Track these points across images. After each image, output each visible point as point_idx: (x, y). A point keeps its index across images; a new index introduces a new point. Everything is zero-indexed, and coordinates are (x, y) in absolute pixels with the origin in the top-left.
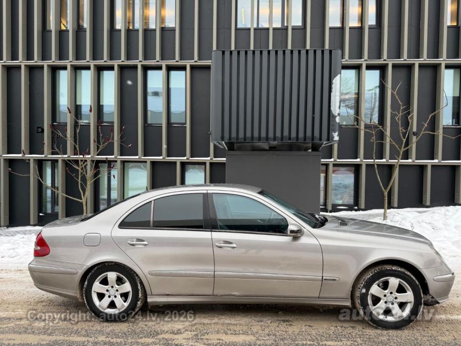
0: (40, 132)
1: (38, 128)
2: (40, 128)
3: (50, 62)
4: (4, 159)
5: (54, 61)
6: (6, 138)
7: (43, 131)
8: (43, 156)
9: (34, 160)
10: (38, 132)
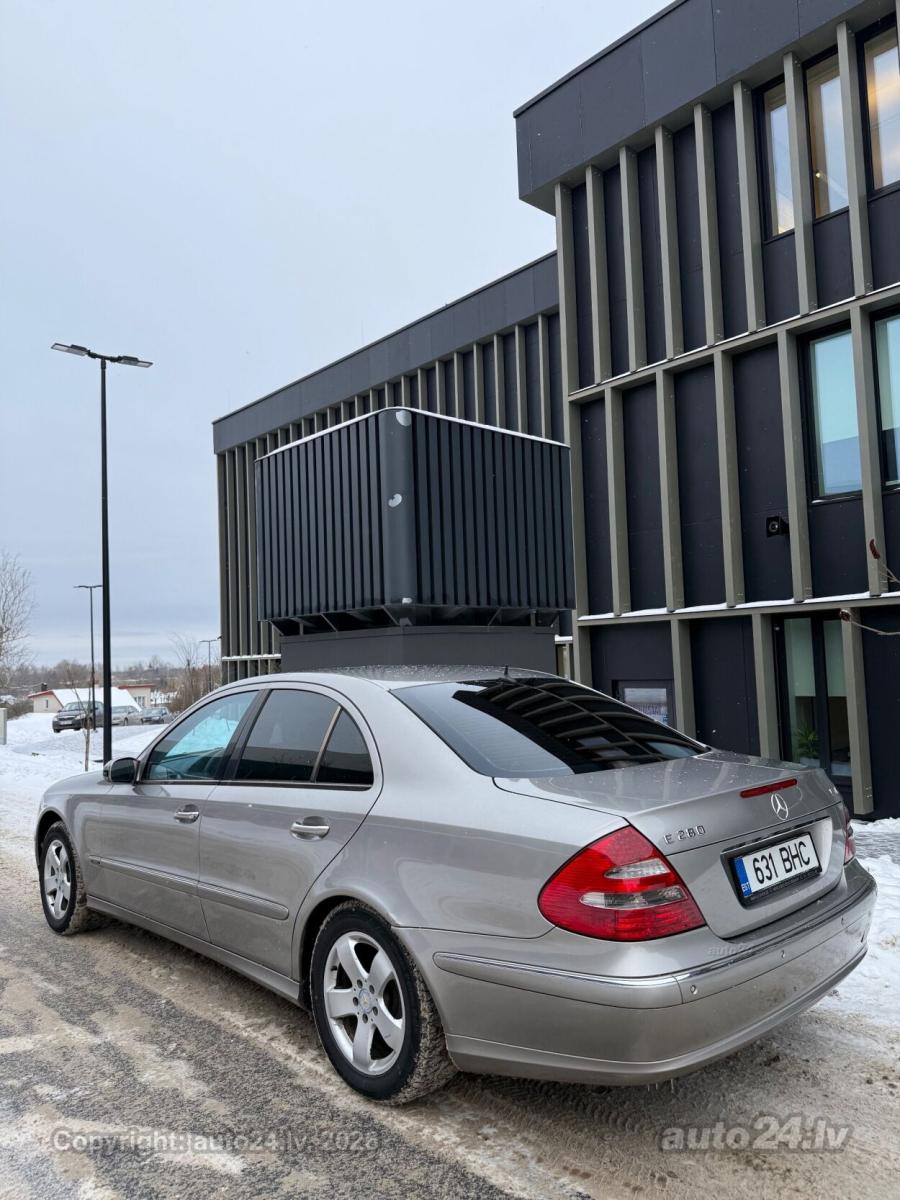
0: (777, 533)
1: (770, 520)
2: (776, 519)
3: (794, 321)
4: (681, 621)
5: (806, 312)
6: (680, 565)
7: (785, 529)
8: (791, 602)
9: (763, 616)
10: (770, 534)
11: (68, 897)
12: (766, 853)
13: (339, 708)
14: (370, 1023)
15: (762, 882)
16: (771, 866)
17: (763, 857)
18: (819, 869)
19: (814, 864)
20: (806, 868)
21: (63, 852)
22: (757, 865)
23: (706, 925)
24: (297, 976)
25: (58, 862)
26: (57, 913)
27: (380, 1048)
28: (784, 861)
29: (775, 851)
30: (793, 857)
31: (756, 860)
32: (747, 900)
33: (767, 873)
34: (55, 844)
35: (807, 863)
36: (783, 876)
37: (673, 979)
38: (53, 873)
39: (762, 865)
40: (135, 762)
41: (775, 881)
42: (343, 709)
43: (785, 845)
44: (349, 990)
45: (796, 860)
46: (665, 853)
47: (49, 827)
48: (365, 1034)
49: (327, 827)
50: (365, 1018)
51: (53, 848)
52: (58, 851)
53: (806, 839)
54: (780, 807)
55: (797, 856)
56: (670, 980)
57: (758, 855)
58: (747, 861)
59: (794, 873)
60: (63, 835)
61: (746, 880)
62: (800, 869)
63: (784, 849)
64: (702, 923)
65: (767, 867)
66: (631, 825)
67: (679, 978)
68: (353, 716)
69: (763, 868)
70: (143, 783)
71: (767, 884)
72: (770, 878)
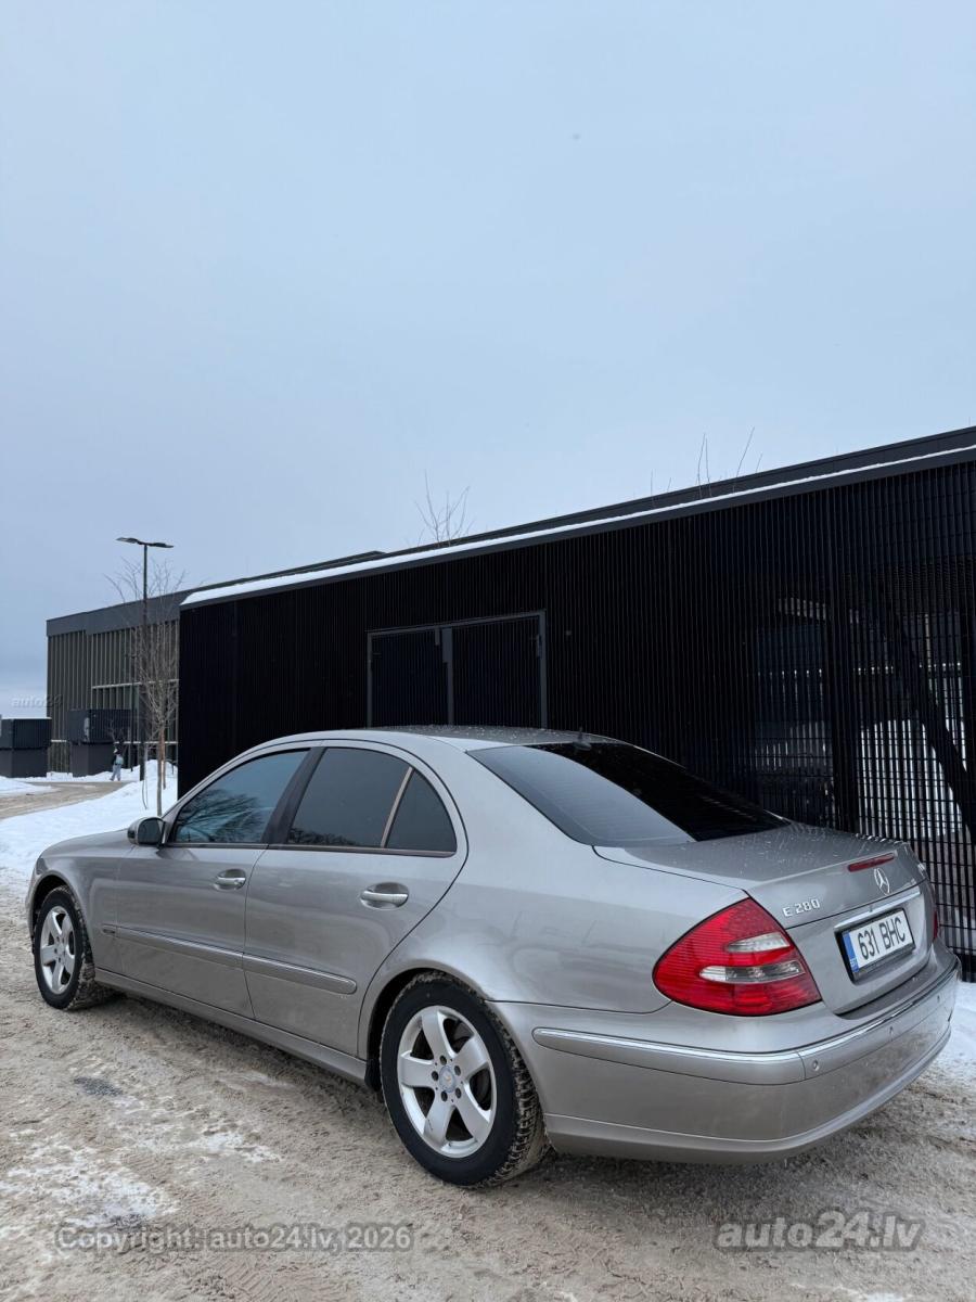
11: (70, 971)
12: (867, 928)
13: (410, 769)
14: (449, 1102)
15: (866, 957)
16: (873, 943)
17: (866, 932)
18: (913, 945)
19: (908, 940)
20: (902, 945)
21: (67, 920)
22: (862, 940)
23: (821, 1000)
24: (364, 1054)
25: (60, 932)
26: (55, 986)
27: (457, 1128)
28: (884, 936)
29: (875, 926)
30: (891, 933)
31: (860, 935)
32: (854, 976)
33: (870, 949)
34: (56, 911)
35: (903, 940)
36: (884, 952)
37: (796, 1055)
38: (51, 941)
39: (865, 940)
40: (160, 824)
41: (877, 957)
42: (415, 770)
43: (883, 921)
44: (429, 1063)
45: (894, 936)
46: (785, 927)
47: (48, 891)
48: (441, 1112)
49: (405, 896)
50: (444, 1096)
51: (54, 915)
52: (60, 918)
53: (900, 915)
54: (882, 881)
55: (893, 932)
56: (792, 1056)
57: (861, 930)
58: (853, 935)
59: (892, 949)
60: (67, 901)
61: (853, 956)
62: (898, 945)
63: (881, 925)
64: (818, 998)
65: (870, 943)
66: (750, 898)
67: (802, 1054)
68: (428, 777)
69: (866, 943)
70: (170, 847)
71: (871, 959)
72: (873, 954)
